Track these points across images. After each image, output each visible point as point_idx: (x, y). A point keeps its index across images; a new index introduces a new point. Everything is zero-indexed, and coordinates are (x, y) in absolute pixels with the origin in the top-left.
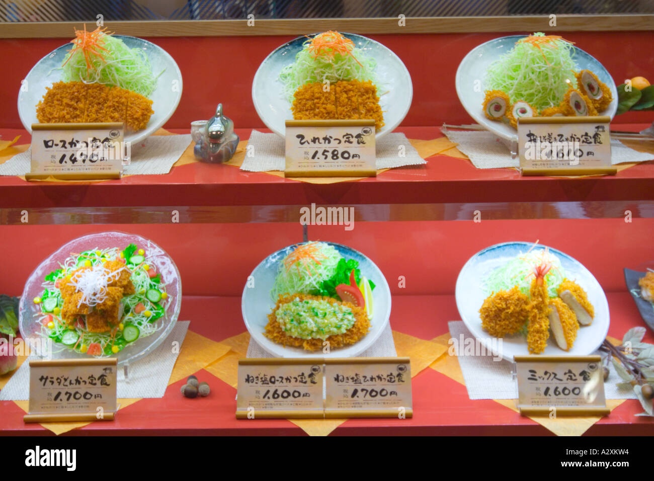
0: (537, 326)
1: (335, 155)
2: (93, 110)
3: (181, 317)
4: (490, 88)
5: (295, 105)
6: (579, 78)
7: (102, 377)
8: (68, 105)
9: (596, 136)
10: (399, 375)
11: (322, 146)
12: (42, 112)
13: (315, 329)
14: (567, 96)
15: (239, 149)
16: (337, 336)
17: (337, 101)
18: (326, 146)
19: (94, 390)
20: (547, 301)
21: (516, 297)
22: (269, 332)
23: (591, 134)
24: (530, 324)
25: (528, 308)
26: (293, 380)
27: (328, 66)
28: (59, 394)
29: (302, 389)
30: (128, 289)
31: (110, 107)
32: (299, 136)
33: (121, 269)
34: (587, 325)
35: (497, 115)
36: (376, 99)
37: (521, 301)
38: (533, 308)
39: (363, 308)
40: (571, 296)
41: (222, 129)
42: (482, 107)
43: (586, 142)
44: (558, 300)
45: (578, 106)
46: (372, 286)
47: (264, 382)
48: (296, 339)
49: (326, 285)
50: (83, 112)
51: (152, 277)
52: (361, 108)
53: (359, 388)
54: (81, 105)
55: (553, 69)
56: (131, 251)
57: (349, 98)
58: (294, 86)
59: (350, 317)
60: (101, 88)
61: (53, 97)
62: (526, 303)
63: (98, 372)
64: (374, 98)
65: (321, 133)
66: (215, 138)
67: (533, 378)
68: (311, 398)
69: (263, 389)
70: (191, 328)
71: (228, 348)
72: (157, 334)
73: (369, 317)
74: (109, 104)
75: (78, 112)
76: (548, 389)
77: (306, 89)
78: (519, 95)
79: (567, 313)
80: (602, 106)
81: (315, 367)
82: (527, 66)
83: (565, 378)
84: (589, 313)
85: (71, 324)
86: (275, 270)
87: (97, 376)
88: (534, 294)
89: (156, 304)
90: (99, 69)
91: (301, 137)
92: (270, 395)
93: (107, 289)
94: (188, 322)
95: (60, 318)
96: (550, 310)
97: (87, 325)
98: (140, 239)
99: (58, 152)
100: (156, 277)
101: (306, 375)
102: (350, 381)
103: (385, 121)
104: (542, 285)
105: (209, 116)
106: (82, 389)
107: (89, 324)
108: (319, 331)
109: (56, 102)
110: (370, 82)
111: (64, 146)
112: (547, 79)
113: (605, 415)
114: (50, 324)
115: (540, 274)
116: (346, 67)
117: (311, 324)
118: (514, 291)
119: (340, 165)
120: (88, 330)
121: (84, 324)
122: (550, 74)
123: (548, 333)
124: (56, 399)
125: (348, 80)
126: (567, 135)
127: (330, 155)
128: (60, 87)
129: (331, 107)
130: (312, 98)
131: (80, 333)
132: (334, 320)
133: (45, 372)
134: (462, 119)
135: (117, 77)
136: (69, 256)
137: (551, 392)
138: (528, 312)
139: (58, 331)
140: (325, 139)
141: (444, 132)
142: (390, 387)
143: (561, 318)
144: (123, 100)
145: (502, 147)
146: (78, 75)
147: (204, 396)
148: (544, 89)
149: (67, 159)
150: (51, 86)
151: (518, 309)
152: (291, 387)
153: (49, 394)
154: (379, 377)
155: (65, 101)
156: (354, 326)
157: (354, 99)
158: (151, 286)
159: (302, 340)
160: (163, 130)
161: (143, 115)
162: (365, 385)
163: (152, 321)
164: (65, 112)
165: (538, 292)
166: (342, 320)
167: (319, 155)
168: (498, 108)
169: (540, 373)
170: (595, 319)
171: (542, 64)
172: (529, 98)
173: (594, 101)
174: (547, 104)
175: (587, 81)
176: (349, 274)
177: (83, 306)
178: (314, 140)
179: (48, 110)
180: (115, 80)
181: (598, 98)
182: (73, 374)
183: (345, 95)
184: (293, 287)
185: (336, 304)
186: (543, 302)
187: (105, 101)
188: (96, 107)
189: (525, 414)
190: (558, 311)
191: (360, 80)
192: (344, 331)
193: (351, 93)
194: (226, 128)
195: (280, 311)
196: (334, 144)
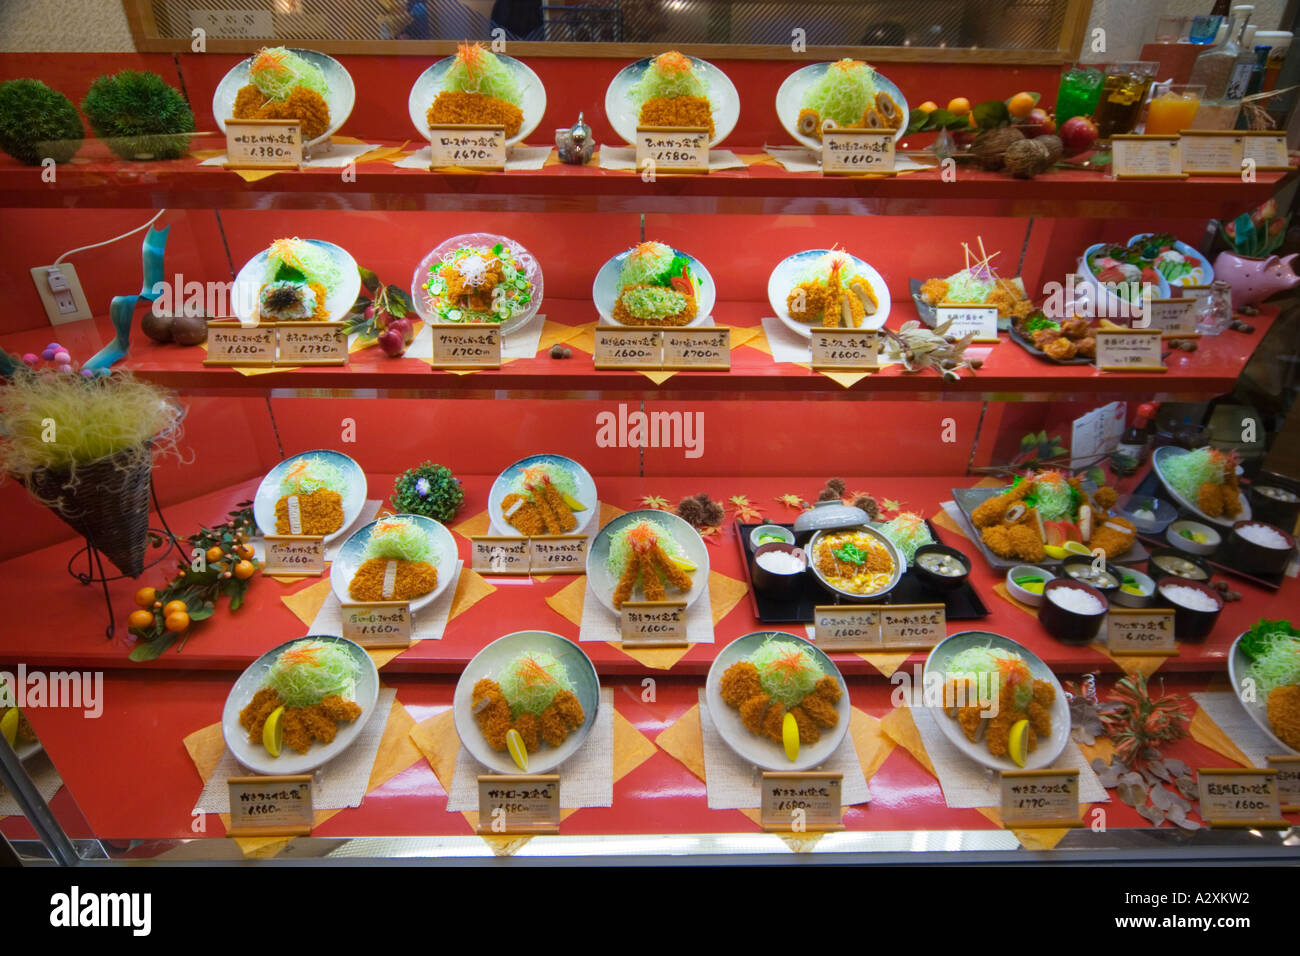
0: (831, 310)
1: (676, 157)
2: (475, 116)
3: (540, 312)
4: (804, 107)
5: (642, 117)
6: (878, 99)
7: (489, 338)
8: (454, 112)
9: (884, 145)
10: (721, 341)
11: (665, 149)
12: (432, 117)
13: (654, 311)
14: (865, 113)
15: (593, 156)
16: (671, 317)
17: (677, 114)
18: (668, 149)
19: (483, 348)
20: (840, 291)
21: (815, 287)
22: (616, 314)
23: (881, 143)
24: (826, 309)
25: (824, 296)
26: (638, 343)
27: (671, 82)
28: (456, 350)
29: (646, 349)
30: (501, 278)
31: (488, 114)
32: (647, 140)
33: (495, 259)
34: (872, 314)
35: (808, 130)
36: (709, 114)
37: (820, 291)
38: (830, 295)
39: (693, 295)
40: (860, 288)
41: (584, 134)
42: (796, 123)
43: (876, 150)
44: (850, 290)
45: (874, 123)
46: (700, 282)
47: (616, 344)
48: (638, 319)
49: (663, 277)
50: (466, 118)
51: (519, 271)
52: (697, 119)
53: (690, 349)
54: (465, 112)
55: (856, 91)
56: (499, 250)
57: (687, 111)
58: (641, 101)
59: (682, 302)
60: (481, 98)
61: (440, 104)
62: (824, 292)
63: (486, 333)
64: (708, 112)
65: (665, 138)
66: (579, 141)
67: (824, 345)
68: (653, 356)
69: (615, 349)
70: (547, 318)
71: (583, 330)
72: (525, 315)
73: (698, 305)
74: (488, 111)
75: (462, 118)
76: (834, 353)
77: (652, 103)
78: (828, 114)
79: (855, 302)
80: (896, 123)
81: (656, 333)
82: (835, 88)
83: (848, 345)
84: (874, 303)
85: (455, 304)
86: (620, 267)
87: (485, 336)
88: (830, 285)
89: (523, 291)
90: (479, 81)
91: (649, 140)
92: (621, 354)
93: (486, 275)
94: (545, 316)
95: (447, 300)
96: (842, 298)
97: (469, 304)
98: (505, 239)
99: (453, 148)
100: (521, 271)
101: (649, 339)
102: (683, 345)
103: (716, 132)
104: (837, 277)
105: (570, 123)
106: (474, 346)
107: (472, 303)
108: (657, 312)
109: (444, 109)
110: (705, 98)
111: (457, 144)
112: (851, 99)
113: (876, 370)
114: (438, 304)
115: (836, 267)
116: (685, 83)
117: (650, 306)
118: (815, 283)
119: (680, 165)
120: (470, 308)
121: (466, 304)
122: (854, 95)
123: (839, 317)
124: (454, 354)
125: (687, 96)
126: (861, 144)
127: (672, 156)
128: (445, 95)
129: (672, 118)
130: (657, 110)
131: (463, 312)
132: (669, 304)
133: (444, 333)
134: (782, 139)
135: (493, 87)
136: (447, 252)
137: (837, 355)
138: (824, 299)
139: (446, 310)
140: (668, 143)
141: (765, 149)
142: (713, 350)
143: (850, 304)
144: (500, 108)
145: (812, 157)
146: (460, 85)
147: (567, 357)
148: (849, 108)
149: (460, 155)
150: (438, 95)
151: (817, 297)
152: (636, 348)
153: (449, 350)
154: (705, 342)
155: (452, 108)
156: (685, 309)
157: (692, 112)
158: (518, 277)
159: (644, 320)
160: (522, 144)
161: (516, 122)
162: (694, 348)
163: (521, 304)
164: (451, 117)
165: (834, 284)
166: (676, 304)
167: (664, 156)
168: (809, 124)
169: (830, 340)
170: (878, 309)
171: (846, 86)
172: (835, 117)
173: (888, 120)
174: (850, 122)
175: (883, 101)
176: (682, 270)
177: (468, 287)
178: (660, 144)
179: (437, 115)
180: (491, 91)
181: (891, 117)
182: (466, 335)
183: (684, 108)
184: (636, 279)
185: (671, 291)
186: (837, 290)
187: (484, 109)
188: (477, 113)
189: (816, 370)
190: (849, 299)
191: (697, 97)
192: (677, 313)
193: (689, 107)
194: (586, 133)
195: (625, 297)
196: (675, 147)
